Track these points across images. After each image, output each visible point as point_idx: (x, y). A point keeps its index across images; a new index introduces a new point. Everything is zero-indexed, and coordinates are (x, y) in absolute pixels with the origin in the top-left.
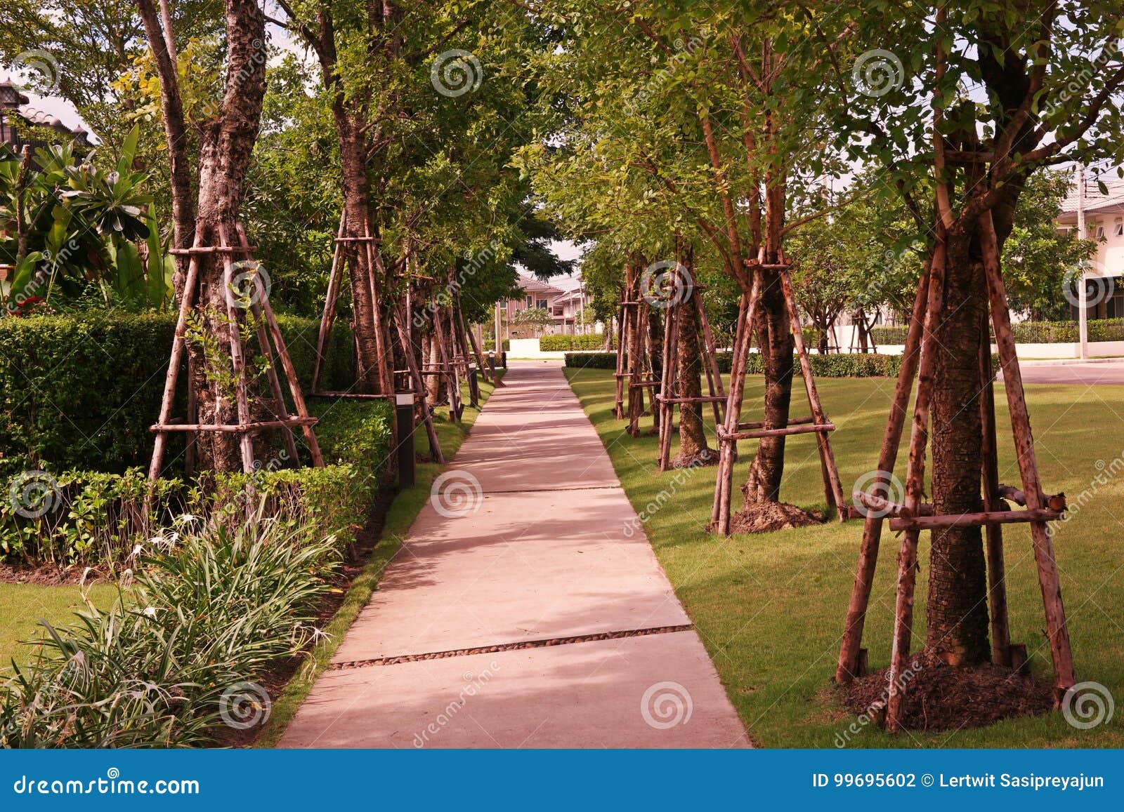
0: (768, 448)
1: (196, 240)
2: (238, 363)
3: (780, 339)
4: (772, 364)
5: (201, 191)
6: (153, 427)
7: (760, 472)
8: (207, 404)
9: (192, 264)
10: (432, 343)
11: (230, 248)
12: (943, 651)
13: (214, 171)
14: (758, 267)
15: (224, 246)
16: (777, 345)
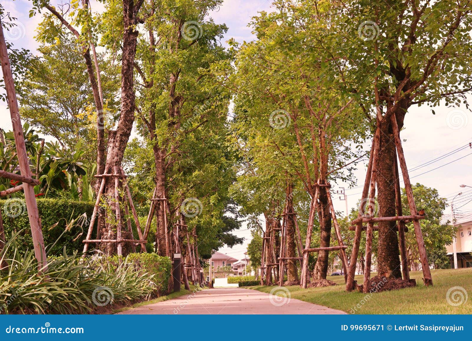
0: (322, 257)
1: (105, 171)
2: (118, 217)
3: (326, 214)
4: (323, 224)
5: (108, 155)
6: (84, 241)
7: (319, 267)
8: (105, 233)
9: (103, 180)
10: (185, 260)
11: (118, 175)
12: (384, 272)
13: (113, 148)
14: (317, 185)
15: (115, 174)
16: (325, 216)
